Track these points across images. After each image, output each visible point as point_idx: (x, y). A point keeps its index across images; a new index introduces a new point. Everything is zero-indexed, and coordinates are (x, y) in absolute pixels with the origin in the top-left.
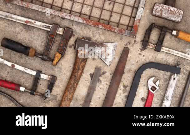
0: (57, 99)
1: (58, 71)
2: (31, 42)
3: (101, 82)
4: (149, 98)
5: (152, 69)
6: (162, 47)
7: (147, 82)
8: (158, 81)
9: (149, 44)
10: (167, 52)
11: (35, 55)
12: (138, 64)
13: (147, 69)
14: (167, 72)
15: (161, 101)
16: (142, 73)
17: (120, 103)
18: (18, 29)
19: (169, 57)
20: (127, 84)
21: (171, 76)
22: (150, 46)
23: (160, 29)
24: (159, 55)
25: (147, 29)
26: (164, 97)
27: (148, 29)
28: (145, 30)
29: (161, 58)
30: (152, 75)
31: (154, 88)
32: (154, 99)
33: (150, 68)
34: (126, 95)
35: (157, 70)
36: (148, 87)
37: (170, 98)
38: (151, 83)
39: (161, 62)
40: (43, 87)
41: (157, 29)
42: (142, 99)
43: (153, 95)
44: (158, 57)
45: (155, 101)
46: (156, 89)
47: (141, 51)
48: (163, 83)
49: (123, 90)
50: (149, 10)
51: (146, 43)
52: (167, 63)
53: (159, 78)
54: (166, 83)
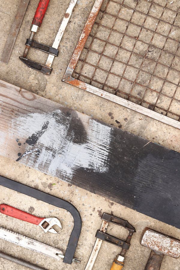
0: (39, 91)
1: (78, 95)
4: (32, 217)
5: (73, 224)
6: (102, 240)
7: (55, 217)
8: (56, 232)
9: (107, 222)
10: (95, 247)
12: (80, 206)
13: (72, 218)
14: (67, 244)
15: (28, 234)
16: (68, 211)
17: (29, 177)
19: (88, 249)
20: (54, 189)
21: (62, 250)
22: (105, 223)
23: (127, 238)
24: (92, 235)
25: (127, 221)
26: (33, 239)
27: (129, 223)
28: (127, 218)
29: (87, 238)
30: (64, 224)
31: (46, 225)
32: (32, 224)
33: (75, 222)
34: (38, 186)
35: (70, 231)
36: (48, 217)
37: (31, 247)
38: (53, 222)
39: (81, 237)
40: (58, 73)
41: (127, 235)
42: (32, 208)
43: (37, 224)
44: (88, 233)
45: (28, 226)
46: (45, 228)
47: (98, 211)
48: (52, 238)
49: (46, 182)
50: (154, 225)
51: (109, 219)
52: (79, 246)
53: (60, 233)
54: (52, 242)
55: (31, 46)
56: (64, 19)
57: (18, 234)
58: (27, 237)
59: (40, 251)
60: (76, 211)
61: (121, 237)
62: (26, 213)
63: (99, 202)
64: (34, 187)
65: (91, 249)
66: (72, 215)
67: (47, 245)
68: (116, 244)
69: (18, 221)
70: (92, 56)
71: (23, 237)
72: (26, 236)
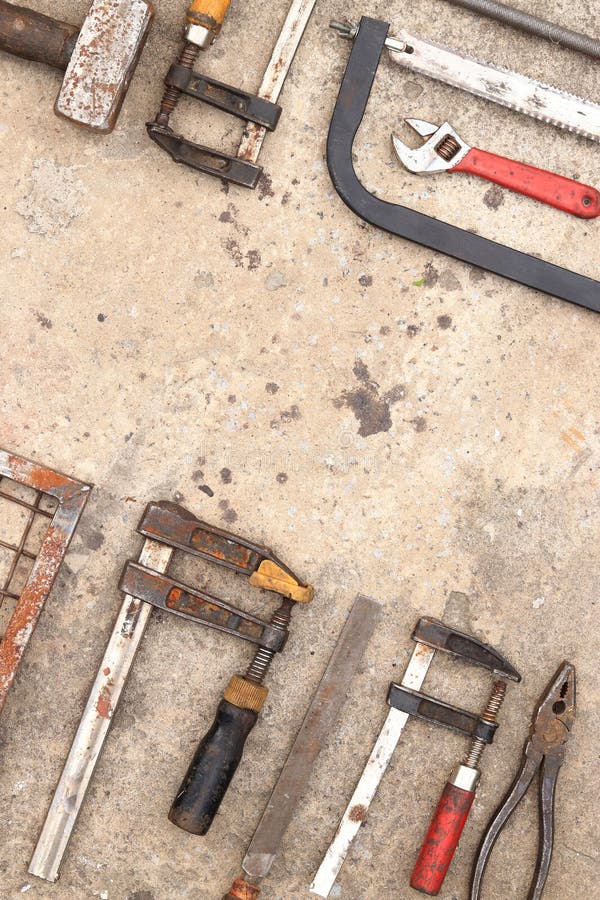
0: (468, 593)
1: (338, 581)
2: (197, 697)
3: (402, 388)
4: (491, 173)
5: (356, 151)
6: (260, 96)
7: (414, 173)
8: (413, 123)
9: (241, 157)
10: (283, 74)
11: (259, 683)
12: (330, 211)
13: (357, 171)
14: (375, 82)
15: (505, 117)
16: (372, 195)
17: (504, 308)
18: (135, 754)
19: (306, 69)
20: (417, 266)
21: (393, 64)
22: (249, 152)
23: (175, 104)
24: (294, 114)
25: (174, 160)
26: (488, 102)
27: (171, 154)
28: (177, 170)
29: (308, 104)
30: (383, 150)
31: (448, 149)
32: (493, 149)
33: (350, 158)
34: (471, 278)
35: (364, 128)
36: (440, 173)
37: (496, 76)
38: (423, 158)
39: (329, 106)
40: (405, 653)
41: (176, 113)
42: (493, 203)
43: (477, 153)
44: (304, 119)
45: (506, 146)
46: (448, 137)
47: (272, 194)
48: (426, 103)
49: (443, 290)
50: (87, 146)
51: (234, 168)
52: (336, 76)
53: (400, 120)
54: (425, 91)
55: (478, 720)
56: (366, 803)
57: (540, 118)
58: (510, 106)
59: (466, 61)
60: (345, 195)
61: (194, 106)
62: (513, 189)
63: (270, 225)
64: (485, 274)
65: (296, 66)
66: (359, 181)
67: (441, 82)
68: (212, 84)
69: (539, 162)
70: (290, 709)
71: (521, 109)
72: (512, 112)
